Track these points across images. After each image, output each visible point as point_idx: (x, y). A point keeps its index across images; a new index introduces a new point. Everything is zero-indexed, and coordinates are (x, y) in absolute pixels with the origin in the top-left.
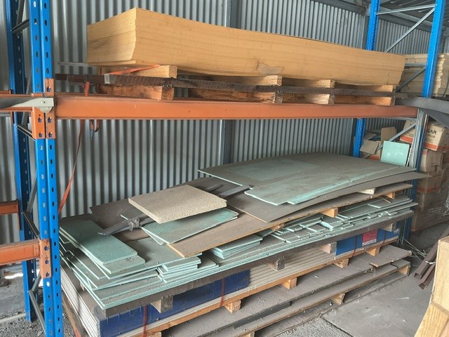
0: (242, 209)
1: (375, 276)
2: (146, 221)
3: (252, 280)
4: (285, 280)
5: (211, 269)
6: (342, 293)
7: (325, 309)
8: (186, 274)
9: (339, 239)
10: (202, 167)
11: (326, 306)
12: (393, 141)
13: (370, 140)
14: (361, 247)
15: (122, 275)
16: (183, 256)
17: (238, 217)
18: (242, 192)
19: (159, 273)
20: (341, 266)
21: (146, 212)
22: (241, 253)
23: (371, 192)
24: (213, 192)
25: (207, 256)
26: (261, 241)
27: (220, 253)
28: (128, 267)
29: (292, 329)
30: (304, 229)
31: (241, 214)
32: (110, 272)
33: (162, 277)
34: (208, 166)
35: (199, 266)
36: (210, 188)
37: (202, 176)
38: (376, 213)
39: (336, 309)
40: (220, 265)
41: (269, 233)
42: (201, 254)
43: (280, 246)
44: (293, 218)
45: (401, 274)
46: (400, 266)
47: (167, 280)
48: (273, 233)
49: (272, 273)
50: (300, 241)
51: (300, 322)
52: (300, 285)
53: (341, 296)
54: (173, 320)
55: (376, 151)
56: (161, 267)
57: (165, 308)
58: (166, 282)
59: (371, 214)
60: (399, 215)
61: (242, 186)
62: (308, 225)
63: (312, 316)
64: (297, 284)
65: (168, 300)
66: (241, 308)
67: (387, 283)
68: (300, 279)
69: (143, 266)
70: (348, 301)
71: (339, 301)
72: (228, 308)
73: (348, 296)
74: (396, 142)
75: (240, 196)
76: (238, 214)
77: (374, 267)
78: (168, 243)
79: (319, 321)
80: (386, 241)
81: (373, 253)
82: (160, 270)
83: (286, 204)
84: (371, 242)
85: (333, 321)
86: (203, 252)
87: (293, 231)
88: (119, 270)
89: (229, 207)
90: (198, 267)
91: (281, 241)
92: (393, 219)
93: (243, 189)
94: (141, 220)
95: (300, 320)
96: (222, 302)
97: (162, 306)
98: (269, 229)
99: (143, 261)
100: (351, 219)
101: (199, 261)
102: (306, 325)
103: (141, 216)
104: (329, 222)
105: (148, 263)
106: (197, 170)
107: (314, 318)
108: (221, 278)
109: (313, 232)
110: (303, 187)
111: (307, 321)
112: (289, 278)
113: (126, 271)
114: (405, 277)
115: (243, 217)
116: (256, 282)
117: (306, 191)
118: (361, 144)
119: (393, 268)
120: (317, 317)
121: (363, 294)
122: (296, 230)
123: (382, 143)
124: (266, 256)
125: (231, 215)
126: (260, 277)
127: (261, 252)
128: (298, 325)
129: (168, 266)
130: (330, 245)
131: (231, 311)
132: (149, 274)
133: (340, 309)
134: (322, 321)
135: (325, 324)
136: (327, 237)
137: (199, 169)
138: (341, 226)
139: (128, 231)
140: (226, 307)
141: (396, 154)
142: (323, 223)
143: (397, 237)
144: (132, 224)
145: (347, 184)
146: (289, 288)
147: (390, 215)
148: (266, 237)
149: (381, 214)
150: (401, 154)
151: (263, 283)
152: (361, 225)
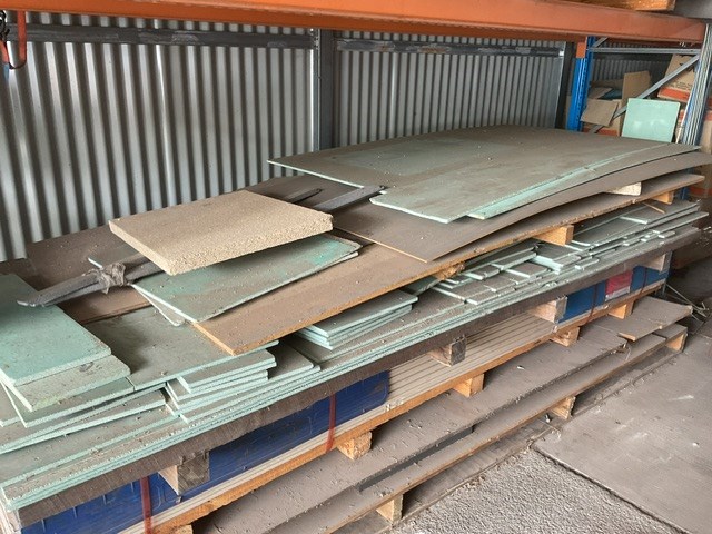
0: (368, 234)
1: (629, 358)
2: (144, 270)
3: (394, 387)
4: (462, 380)
5: (303, 376)
6: (571, 396)
7: (537, 431)
8: (239, 395)
9: (573, 290)
10: (277, 154)
11: (540, 425)
12: (646, 98)
13: (602, 98)
14: (602, 302)
15: (65, 413)
16: (230, 351)
17: (360, 252)
18: (366, 200)
19: (167, 397)
20: (566, 343)
21: (143, 250)
22: (370, 335)
23: (634, 190)
24: (301, 202)
25: (291, 347)
26: (413, 304)
27: (321, 338)
28: (82, 389)
29: (477, 479)
30: (502, 273)
31: (365, 247)
32: (30, 408)
33: (176, 409)
34: (289, 153)
35: (272, 373)
36: (296, 195)
37: (278, 173)
38: (637, 234)
39: (559, 428)
40: (323, 365)
41: (431, 285)
42: (277, 342)
43: (457, 312)
44: (482, 249)
45: (670, 351)
46: (670, 336)
47: (188, 415)
48: (437, 286)
49: (435, 368)
50: (497, 297)
51: (492, 462)
52: (490, 387)
53: (569, 403)
54: (217, 496)
55: (613, 119)
56: (174, 382)
57: (190, 483)
58: (186, 420)
59: (630, 237)
60: (677, 237)
61: (362, 188)
62: (511, 265)
63: (513, 447)
64: (484, 386)
65: (196, 462)
66: (372, 448)
67: (646, 370)
68: (489, 375)
69: (125, 383)
70: (581, 410)
71: (563, 413)
72: (344, 451)
73: (581, 400)
74: (652, 98)
75: (362, 210)
76: (358, 246)
77: (629, 341)
78: (193, 321)
79: (529, 456)
80: (646, 289)
81: (620, 313)
82: (170, 390)
83: (466, 219)
84: (621, 292)
85: (557, 454)
86: (279, 339)
87: (480, 278)
88: (55, 400)
89: (338, 232)
90: (269, 377)
91: (457, 301)
92: (666, 246)
93: (365, 194)
94: (130, 268)
95: (491, 458)
96: (331, 441)
97: (181, 478)
98: (430, 278)
99: (125, 370)
100: (596, 248)
101: (271, 362)
102: (505, 467)
103: (131, 259)
104: (553, 257)
105: (139, 375)
106: (266, 162)
107: (518, 451)
108: (326, 394)
109: (522, 278)
110: (495, 184)
111: (506, 459)
112: (469, 375)
113: (75, 399)
114: (675, 356)
115: (371, 254)
116: (402, 390)
117: (503, 192)
118: (583, 107)
119: (659, 340)
120: (524, 448)
121: (606, 394)
122: (487, 275)
123: (625, 103)
124: (427, 337)
125: (342, 249)
126: (411, 379)
127: (416, 329)
128: (490, 468)
129: (189, 379)
130: (554, 303)
131: (351, 457)
132: (142, 401)
133: (567, 427)
134: (535, 455)
135: (542, 461)
136: (549, 287)
137: (271, 158)
138: (576, 263)
139: (99, 294)
140: (340, 448)
141: (652, 123)
142: (540, 259)
143: (663, 281)
144: (107, 278)
145: (585, 175)
146: (467, 395)
147: (662, 237)
148: (423, 293)
149: (647, 238)
150: (662, 121)
151: (417, 390)
152: (610, 260)
